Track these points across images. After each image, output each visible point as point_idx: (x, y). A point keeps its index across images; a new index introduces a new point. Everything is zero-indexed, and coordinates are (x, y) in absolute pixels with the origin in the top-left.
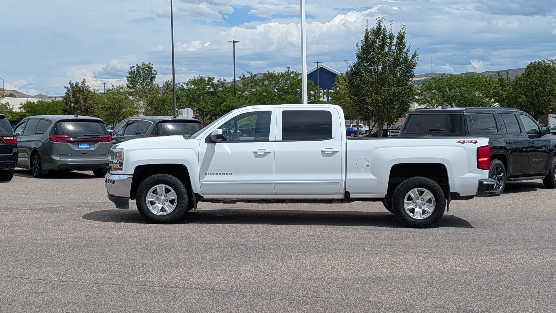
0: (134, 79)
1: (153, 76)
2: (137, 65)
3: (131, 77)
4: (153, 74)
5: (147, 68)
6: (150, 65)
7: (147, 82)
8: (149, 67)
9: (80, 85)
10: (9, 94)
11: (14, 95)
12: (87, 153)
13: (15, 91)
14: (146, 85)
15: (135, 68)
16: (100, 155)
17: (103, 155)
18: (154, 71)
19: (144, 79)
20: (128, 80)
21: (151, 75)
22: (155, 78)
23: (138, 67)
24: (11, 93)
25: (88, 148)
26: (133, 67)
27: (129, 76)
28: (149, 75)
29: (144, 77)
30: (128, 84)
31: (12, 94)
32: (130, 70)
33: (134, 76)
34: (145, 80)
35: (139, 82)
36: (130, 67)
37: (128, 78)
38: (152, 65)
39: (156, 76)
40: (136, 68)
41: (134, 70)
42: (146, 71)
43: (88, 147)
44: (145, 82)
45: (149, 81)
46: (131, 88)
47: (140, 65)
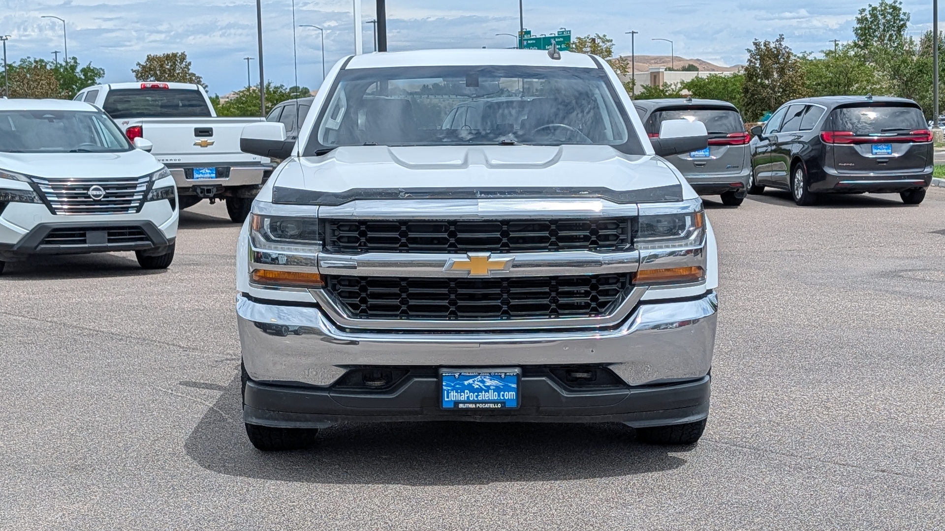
0: (867, 31)
1: (902, 23)
2: (870, 6)
3: (861, 29)
4: (902, 20)
5: (891, 11)
6: (897, 5)
7: (891, 35)
8: (895, 8)
9: (772, 45)
10: (687, 66)
11: (694, 66)
12: (704, 165)
13: (698, 60)
14: (890, 40)
15: (867, 12)
16: (728, 168)
17: (734, 167)
18: (904, 14)
19: (884, 30)
20: (857, 34)
21: (898, 21)
22: (906, 27)
23: (874, 9)
24: (691, 63)
25: (706, 156)
26: (864, 10)
27: (858, 26)
28: (894, 23)
29: (884, 27)
30: (857, 41)
31: (692, 66)
32: (859, 16)
33: (867, 26)
34: (888, 31)
35: (877, 36)
36: (859, 10)
37: (857, 29)
38: (901, 3)
39: (908, 24)
40: (869, 11)
41: (866, 15)
42: (889, 16)
43: (707, 153)
44: (888, 36)
45: (894, 33)
46: (862, 48)
47: (877, 5)
